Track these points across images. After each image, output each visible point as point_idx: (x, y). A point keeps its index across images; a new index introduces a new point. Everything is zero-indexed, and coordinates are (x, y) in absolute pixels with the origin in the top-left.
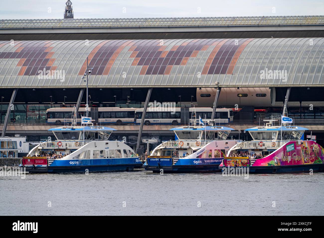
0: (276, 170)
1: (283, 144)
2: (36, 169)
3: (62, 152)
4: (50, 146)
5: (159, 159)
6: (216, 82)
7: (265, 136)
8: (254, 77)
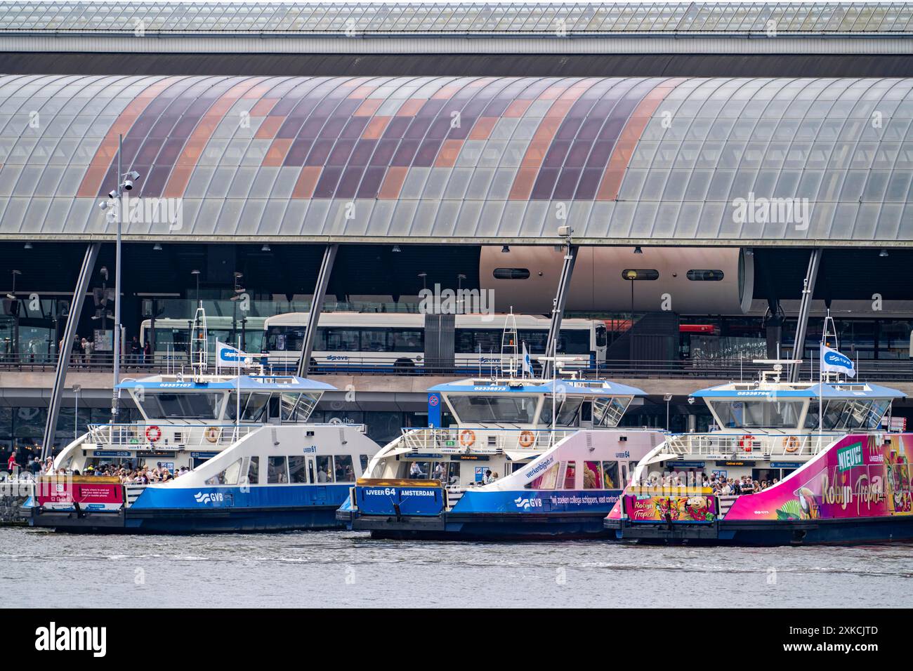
0: (804, 534)
1: (825, 443)
2: (84, 517)
3: (163, 461)
4: (124, 440)
5: (399, 491)
6: (562, 229)
7: (758, 415)
8: (693, 211)
